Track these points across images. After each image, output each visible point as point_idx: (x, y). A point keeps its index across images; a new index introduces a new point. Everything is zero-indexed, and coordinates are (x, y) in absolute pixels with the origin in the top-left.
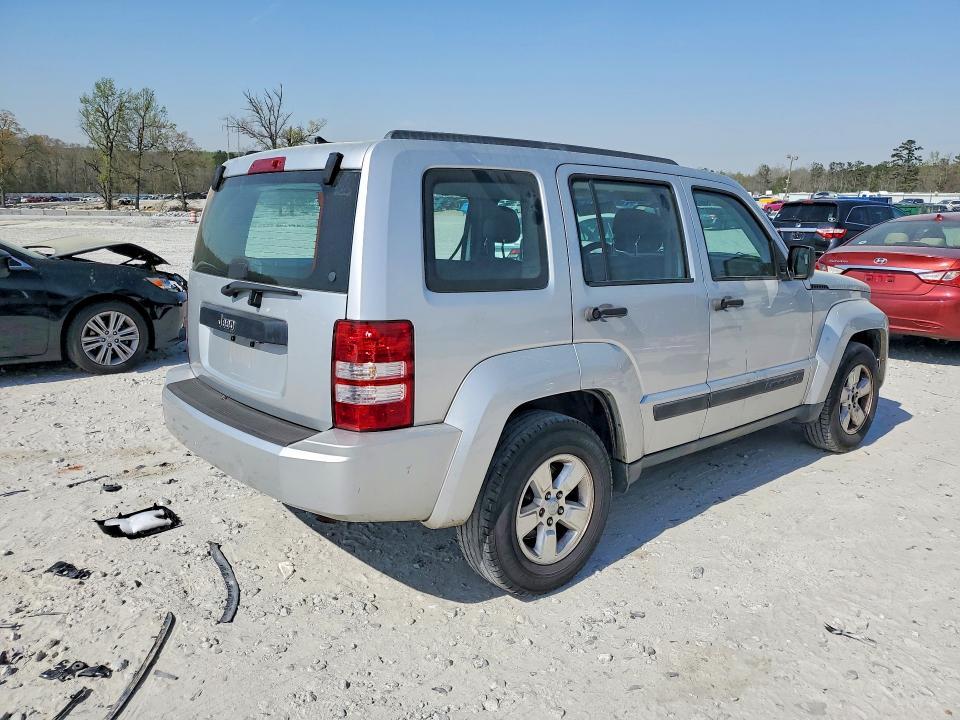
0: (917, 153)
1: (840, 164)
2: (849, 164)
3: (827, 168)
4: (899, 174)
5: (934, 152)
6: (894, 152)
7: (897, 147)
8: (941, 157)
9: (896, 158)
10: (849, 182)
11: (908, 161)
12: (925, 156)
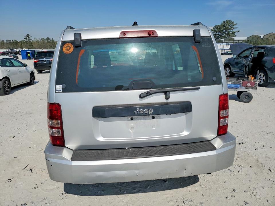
0: (31, 38)
1: (9, 40)
2: (12, 40)
3: (5, 41)
4: (27, 44)
5: (35, 38)
6: (25, 38)
7: (25, 36)
8: (37, 39)
9: (25, 39)
10: (13, 46)
11: (29, 40)
12: (33, 39)
